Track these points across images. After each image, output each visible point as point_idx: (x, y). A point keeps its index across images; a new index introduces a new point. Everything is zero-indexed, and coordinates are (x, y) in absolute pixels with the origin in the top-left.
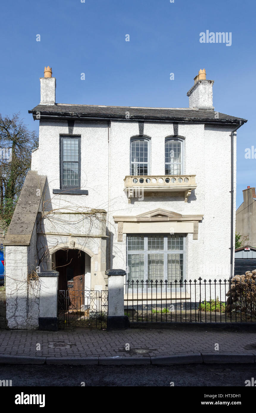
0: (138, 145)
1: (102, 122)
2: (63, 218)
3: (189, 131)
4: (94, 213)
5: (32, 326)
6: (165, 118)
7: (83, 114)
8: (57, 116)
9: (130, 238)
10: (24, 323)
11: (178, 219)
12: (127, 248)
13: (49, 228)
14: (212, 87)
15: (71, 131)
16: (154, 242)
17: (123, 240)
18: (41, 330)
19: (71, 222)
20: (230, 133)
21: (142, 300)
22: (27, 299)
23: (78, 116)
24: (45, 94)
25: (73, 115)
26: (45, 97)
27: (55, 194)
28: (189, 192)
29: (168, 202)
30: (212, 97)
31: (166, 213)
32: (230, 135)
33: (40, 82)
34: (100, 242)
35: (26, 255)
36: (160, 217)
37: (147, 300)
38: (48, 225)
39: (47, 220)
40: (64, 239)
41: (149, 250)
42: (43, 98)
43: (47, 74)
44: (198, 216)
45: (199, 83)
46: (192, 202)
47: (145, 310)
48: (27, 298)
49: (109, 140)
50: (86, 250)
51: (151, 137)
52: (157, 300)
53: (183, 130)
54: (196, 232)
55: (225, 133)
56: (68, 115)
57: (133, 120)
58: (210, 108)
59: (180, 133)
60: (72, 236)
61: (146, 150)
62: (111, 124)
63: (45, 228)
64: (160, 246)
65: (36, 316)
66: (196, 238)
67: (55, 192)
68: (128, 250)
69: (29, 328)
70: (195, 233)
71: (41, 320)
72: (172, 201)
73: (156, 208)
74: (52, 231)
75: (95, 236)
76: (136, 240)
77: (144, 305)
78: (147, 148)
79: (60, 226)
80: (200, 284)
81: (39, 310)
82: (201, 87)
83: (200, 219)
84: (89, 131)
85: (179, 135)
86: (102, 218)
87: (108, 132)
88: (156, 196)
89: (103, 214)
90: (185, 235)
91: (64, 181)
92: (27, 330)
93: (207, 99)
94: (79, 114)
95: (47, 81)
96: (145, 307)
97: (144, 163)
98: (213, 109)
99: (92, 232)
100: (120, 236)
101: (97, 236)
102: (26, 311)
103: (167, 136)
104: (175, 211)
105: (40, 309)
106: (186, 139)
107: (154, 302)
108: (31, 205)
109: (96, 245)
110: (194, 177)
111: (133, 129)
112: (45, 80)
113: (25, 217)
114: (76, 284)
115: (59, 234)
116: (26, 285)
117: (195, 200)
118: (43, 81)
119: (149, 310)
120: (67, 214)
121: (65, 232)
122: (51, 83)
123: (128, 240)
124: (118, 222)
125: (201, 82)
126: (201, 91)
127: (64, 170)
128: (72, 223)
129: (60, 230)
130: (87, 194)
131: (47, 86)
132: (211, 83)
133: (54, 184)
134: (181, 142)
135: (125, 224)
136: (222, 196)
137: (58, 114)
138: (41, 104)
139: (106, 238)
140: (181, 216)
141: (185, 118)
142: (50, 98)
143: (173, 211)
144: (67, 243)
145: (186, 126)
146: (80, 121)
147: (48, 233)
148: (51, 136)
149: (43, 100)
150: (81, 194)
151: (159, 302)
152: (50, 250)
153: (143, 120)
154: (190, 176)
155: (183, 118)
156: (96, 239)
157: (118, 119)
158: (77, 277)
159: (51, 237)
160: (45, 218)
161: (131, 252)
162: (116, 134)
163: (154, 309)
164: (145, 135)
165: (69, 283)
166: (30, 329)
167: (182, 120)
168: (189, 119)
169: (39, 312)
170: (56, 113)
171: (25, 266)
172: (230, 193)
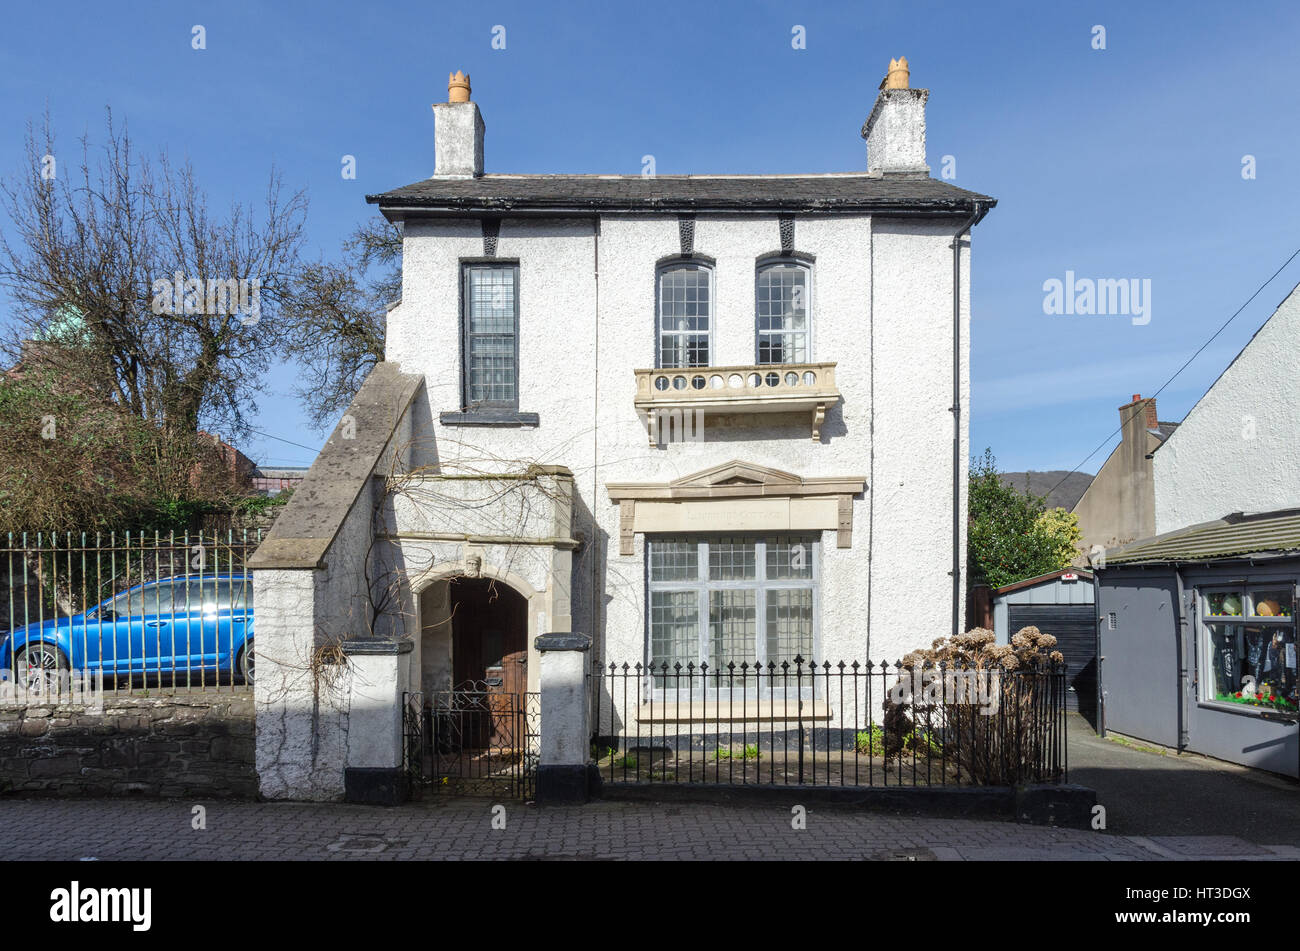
0: (679, 282)
1: (578, 221)
2: (447, 493)
3: (826, 238)
4: (533, 475)
5: (325, 791)
6: (754, 203)
7: (518, 201)
8: (446, 209)
9: (656, 545)
10: (305, 782)
11: (793, 489)
12: (650, 574)
13: (407, 520)
14: (922, 110)
15: (490, 248)
16: (725, 558)
17: (636, 551)
18: (353, 802)
19: (468, 503)
20: (949, 239)
21: (691, 721)
22: (315, 716)
23: (504, 207)
24: (447, 147)
25: (491, 203)
26: (446, 158)
27: (447, 424)
28: (820, 411)
29: (764, 441)
30: (923, 137)
31: (756, 473)
32: (950, 247)
33: (433, 116)
34: (551, 558)
35: (311, 593)
36: (739, 484)
37: (704, 721)
38: (405, 511)
39: (405, 498)
40: (450, 549)
41: (711, 578)
42: (443, 160)
43: (456, 94)
44: (850, 480)
45: (885, 97)
46: (833, 440)
47: (698, 749)
48: (312, 712)
49: (596, 270)
50: (513, 580)
51: (715, 259)
52: (731, 721)
53: (808, 235)
54: (846, 526)
55: (935, 239)
56: (477, 203)
57: (662, 211)
58: (917, 170)
59: (800, 244)
60: (471, 542)
61: (704, 294)
62: (601, 227)
63: (397, 519)
64: (745, 568)
65: (339, 765)
66: (847, 544)
67: (445, 421)
68: (654, 579)
69: (319, 796)
70: (844, 530)
71: (351, 775)
72: (777, 439)
73: (728, 461)
74: (415, 528)
75: (536, 541)
76: (676, 552)
77: (697, 735)
78: (707, 290)
79: (439, 515)
80: (799, 674)
81: (349, 747)
82: (890, 110)
83: (859, 488)
84: (542, 249)
85: (796, 249)
86: (555, 491)
87: (594, 247)
88: (730, 425)
89: (560, 478)
90: (816, 535)
91: (474, 390)
92: (313, 801)
93: (908, 144)
94: (507, 201)
95: (454, 113)
96: (699, 742)
97: (698, 332)
98: (927, 172)
99: (527, 529)
100: (626, 540)
101: (542, 541)
102: (309, 749)
103: (761, 253)
104: (785, 468)
105: (350, 743)
106: (817, 261)
107: (724, 728)
108: (356, 456)
109: (539, 565)
110: (832, 368)
111: (664, 237)
112: (446, 110)
113: (330, 489)
114: (511, 675)
115: (436, 535)
116: (309, 676)
117: (844, 435)
118: (442, 114)
119: (711, 749)
120: (458, 481)
121: (453, 529)
122: (466, 118)
123: (653, 550)
124: (621, 502)
125: (888, 96)
126: (890, 122)
127: (474, 358)
128: (473, 505)
129: (437, 526)
130: (536, 425)
131: (452, 126)
132: (919, 98)
133: (445, 397)
134: (807, 271)
135: (639, 506)
136: (927, 422)
137: (450, 203)
138: (435, 177)
139: (572, 544)
140: (798, 482)
141: (812, 202)
142: (461, 159)
143: (778, 468)
144: (458, 561)
145: (816, 222)
146: (515, 221)
147: (406, 535)
148: (436, 265)
149: (443, 167)
150: (519, 425)
151: (738, 728)
152: (412, 582)
153: (690, 211)
154: (820, 367)
155: (805, 201)
156: (539, 549)
157: (619, 211)
158: (512, 656)
159: (416, 545)
160: (397, 493)
161: (660, 585)
162: (614, 253)
163: (725, 749)
164: (697, 254)
165: (491, 672)
166: (322, 800)
167: (803, 208)
168: (822, 203)
169: (348, 752)
170: (443, 200)
171: (307, 625)
172: (951, 413)
